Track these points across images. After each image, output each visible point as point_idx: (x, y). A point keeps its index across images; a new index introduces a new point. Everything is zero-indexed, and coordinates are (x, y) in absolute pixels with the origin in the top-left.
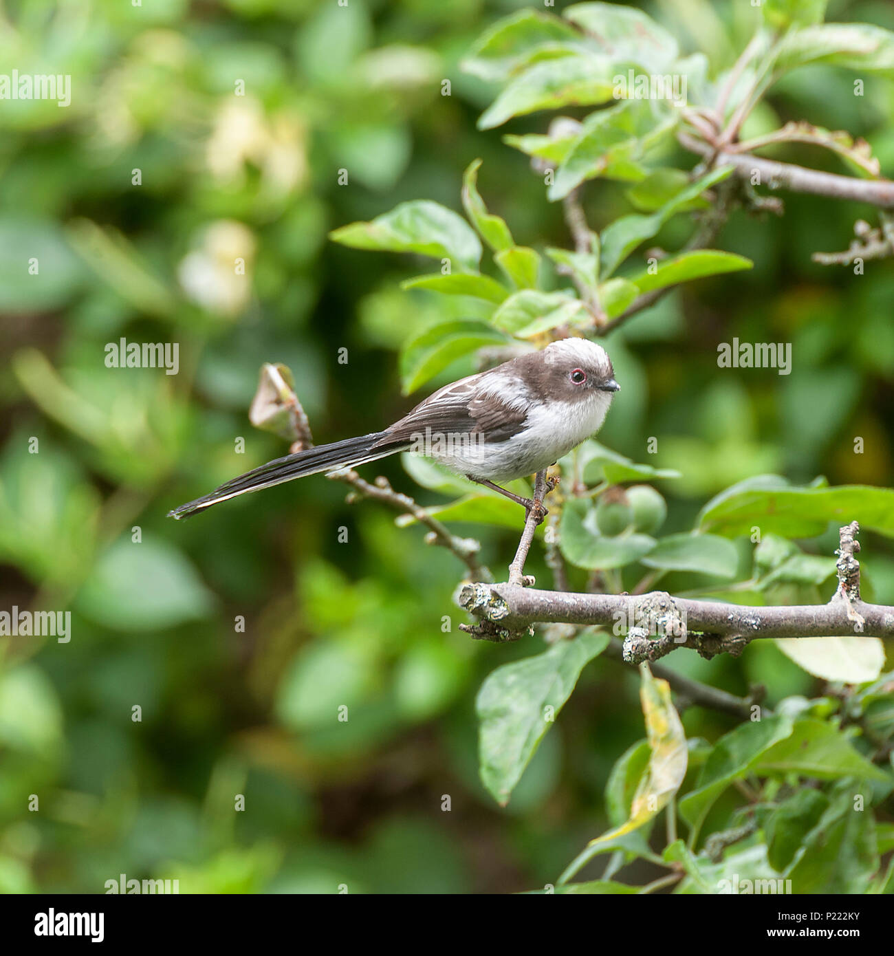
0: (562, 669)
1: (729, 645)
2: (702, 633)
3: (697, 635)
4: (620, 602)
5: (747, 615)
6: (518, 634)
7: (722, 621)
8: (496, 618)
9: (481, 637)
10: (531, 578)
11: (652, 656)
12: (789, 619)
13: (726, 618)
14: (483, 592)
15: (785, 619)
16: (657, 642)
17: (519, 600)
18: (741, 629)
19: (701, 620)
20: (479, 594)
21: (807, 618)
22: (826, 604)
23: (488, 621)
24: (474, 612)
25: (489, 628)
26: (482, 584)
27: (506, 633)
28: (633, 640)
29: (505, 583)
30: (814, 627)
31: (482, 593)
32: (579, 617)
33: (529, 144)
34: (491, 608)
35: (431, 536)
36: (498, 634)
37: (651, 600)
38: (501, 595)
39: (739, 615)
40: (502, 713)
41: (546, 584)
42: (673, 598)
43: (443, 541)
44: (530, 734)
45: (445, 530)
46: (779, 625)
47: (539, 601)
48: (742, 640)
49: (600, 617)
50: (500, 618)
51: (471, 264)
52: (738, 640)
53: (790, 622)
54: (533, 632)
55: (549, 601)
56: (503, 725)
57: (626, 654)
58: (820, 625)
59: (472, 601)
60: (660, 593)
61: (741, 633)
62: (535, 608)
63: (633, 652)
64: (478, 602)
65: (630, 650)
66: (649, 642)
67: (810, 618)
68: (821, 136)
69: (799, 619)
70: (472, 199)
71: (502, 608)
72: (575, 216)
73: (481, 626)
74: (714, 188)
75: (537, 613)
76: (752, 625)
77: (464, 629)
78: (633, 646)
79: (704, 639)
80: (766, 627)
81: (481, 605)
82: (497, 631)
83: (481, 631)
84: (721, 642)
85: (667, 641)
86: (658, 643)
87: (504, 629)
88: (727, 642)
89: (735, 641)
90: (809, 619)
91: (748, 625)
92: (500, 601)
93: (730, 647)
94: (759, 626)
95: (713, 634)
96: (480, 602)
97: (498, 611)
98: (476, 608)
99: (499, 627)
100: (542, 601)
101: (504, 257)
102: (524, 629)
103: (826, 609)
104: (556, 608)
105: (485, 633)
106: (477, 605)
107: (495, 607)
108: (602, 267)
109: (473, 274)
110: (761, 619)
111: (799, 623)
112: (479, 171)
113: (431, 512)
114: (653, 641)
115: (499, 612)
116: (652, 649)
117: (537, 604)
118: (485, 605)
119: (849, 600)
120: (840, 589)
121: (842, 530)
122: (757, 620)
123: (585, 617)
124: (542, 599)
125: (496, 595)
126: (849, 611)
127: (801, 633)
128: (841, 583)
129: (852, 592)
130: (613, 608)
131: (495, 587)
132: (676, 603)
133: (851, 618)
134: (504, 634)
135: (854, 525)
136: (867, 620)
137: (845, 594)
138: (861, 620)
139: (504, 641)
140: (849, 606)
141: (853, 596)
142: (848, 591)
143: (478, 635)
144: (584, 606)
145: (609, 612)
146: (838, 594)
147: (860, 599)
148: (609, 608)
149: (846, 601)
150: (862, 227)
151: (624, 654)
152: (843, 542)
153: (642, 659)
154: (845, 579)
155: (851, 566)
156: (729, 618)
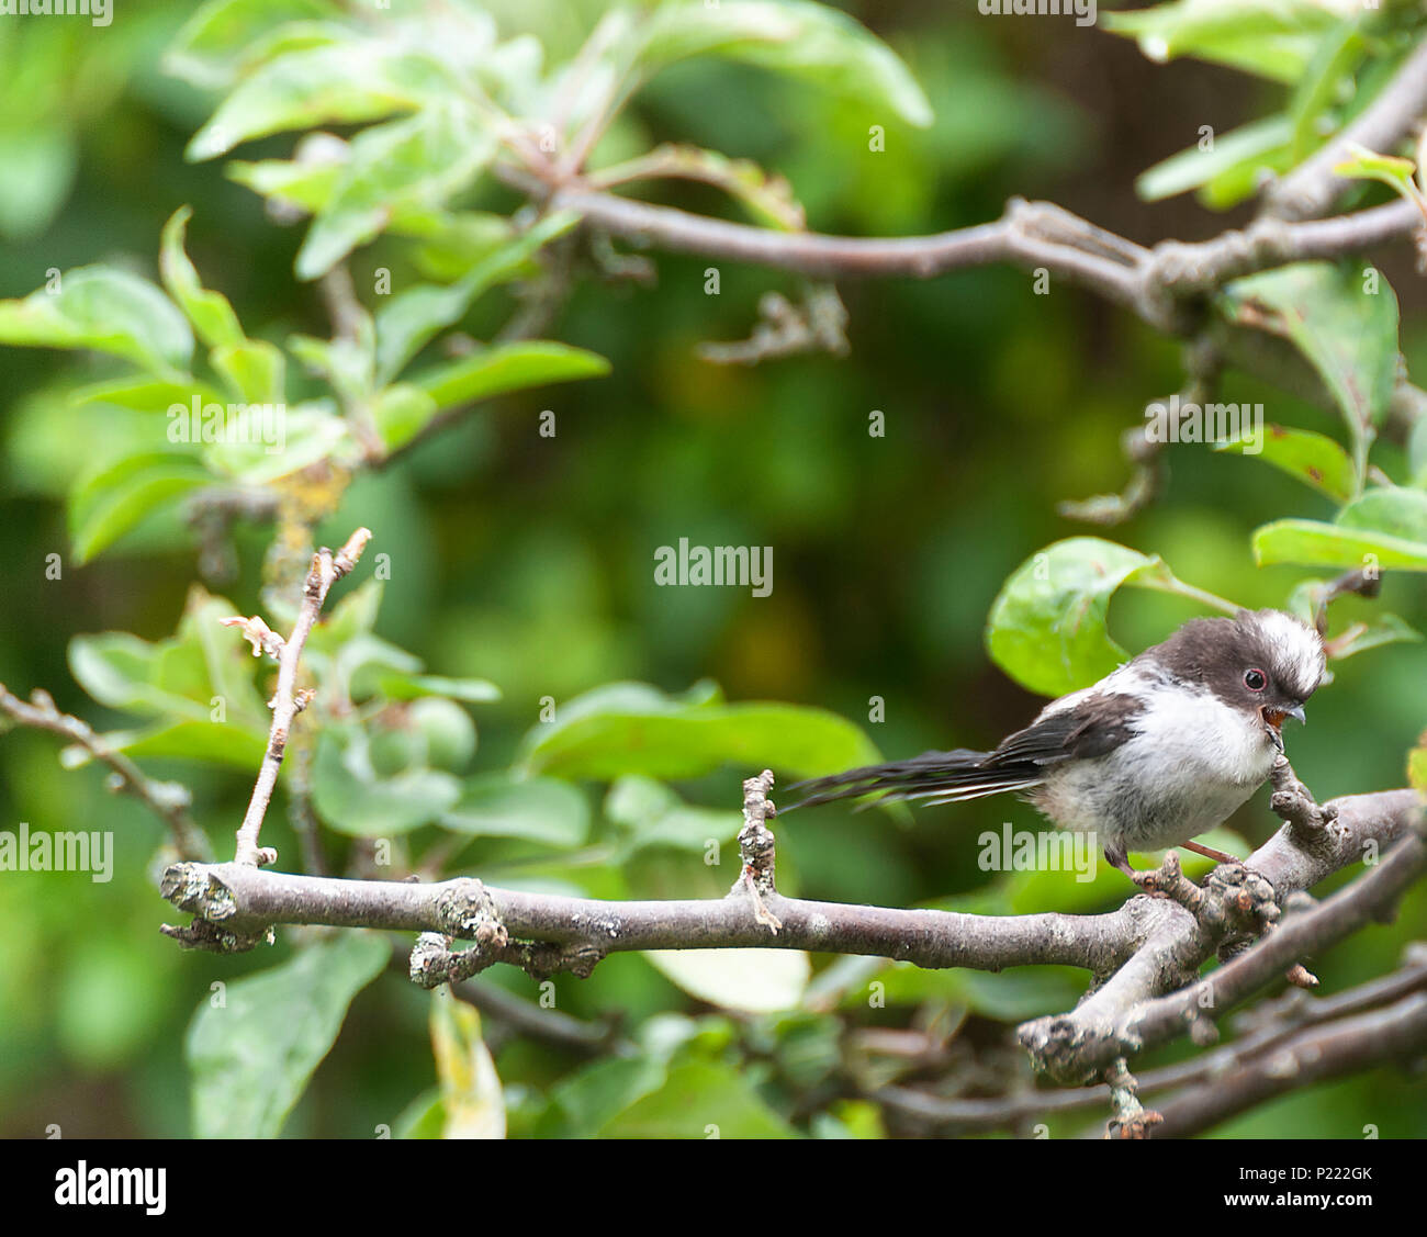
0: (318, 997)
1: (572, 960)
2: (532, 942)
3: (524, 945)
4: (406, 893)
5: (601, 915)
6: (250, 942)
7: (562, 924)
8: (217, 918)
9: (193, 944)
10: (271, 852)
11: (456, 975)
12: (666, 922)
13: (569, 919)
14: (198, 875)
15: (660, 922)
16: (462, 954)
17: (253, 891)
18: (592, 937)
19: (528, 921)
20: (190, 881)
21: (693, 920)
22: (722, 898)
23: (204, 922)
24: (183, 906)
25: (207, 933)
26: (195, 864)
27: (232, 940)
28: (428, 949)
29: (230, 863)
30: (704, 933)
31: (195, 879)
32: (343, 916)
33: (266, 178)
34: (209, 902)
35: (115, 782)
36: (219, 941)
37: (454, 893)
38: (224, 882)
39: (588, 915)
40: (227, 1064)
41: (293, 865)
42: (487, 889)
43: (131, 789)
44: (272, 1099)
45: (133, 770)
46: (650, 931)
47: (282, 893)
48: (593, 952)
49: (375, 917)
50: (223, 917)
51: (176, 364)
52: (587, 954)
53: (667, 926)
54: (273, 938)
55: (298, 892)
56: (227, 1082)
57: (415, 972)
58: (713, 930)
59: (180, 890)
60: (467, 880)
61: (590, 942)
62: (277, 902)
63: (425, 970)
64: (190, 891)
65: (422, 965)
66: (451, 954)
67: (697, 920)
68: (712, 167)
69: (680, 922)
70: (178, 267)
71: (226, 901)
72: (340, 292)
73: (193, 928)
74: (551, 247)
75: (279, 910)
76: (608, 930)
77: (168, 933)
78: (425, 960)
79: (534, 951)
80: (629, 934)
81: (193, 897)
82: (218, 937)
83: (194, 936)
84: (560, 955)
85: (477, 953)
86: (464, 956)
87: (228, 934)
88: (570, 957)
89: (581, 954)
90: (696, 922)
91: (602, 930)
92: (223, 892)
93: (574, 964)
94: (619, 932)
95: (548, 944)
96: (192, 893)
97: (220, 907)
98: (186, 901)
99: (222, 932)
100: (287, 892)
101: (223, 358)
102: (260, 934)
103: (722, 907)
104: (309, 903)
105: (197, 940)
106: (188, 897)
107: (215, 900)
108: (377, 368)
109: (179, 380)
110: (623, 921)
111: (680, 927)
112: (190, 227)
113: (114, 744)
114: (456, 953)
115: (224, 907)
116: (453, 966)
117: (279, 897)
118: (200, 896)
119: (757, 893)
120: (743, 876)
121: (748, 784)
122: (616, 923)
123: (353, 917)
124: (287, 888)
125: (216, 883)
126: (757, 910)
127: (684, 943)
128: (745, 866)
129: (762, 880)
130: (396, 903)
131: (216, 869)
132: (492, 897)
133: (761, 920)
134: (228, 941)
135: (767, 776)
136: (786, 924)
137: (751, 883)
138: (775, 924)
139: (229, 951)
140: (758, 902)
141: (763, 886)
142: (757, 878)
143: (191, 942)
144: (352, 900)
145: (389, 909)
146: (740, 881)
147: (775, 891)
148: (390, 903)
149: (754, 892)
150: (774, 305)
151: (412, 973)
152: (749, 803)
153: (439, 981)
154: (751, 860)
155: (761, 840)
156: (573, 919)
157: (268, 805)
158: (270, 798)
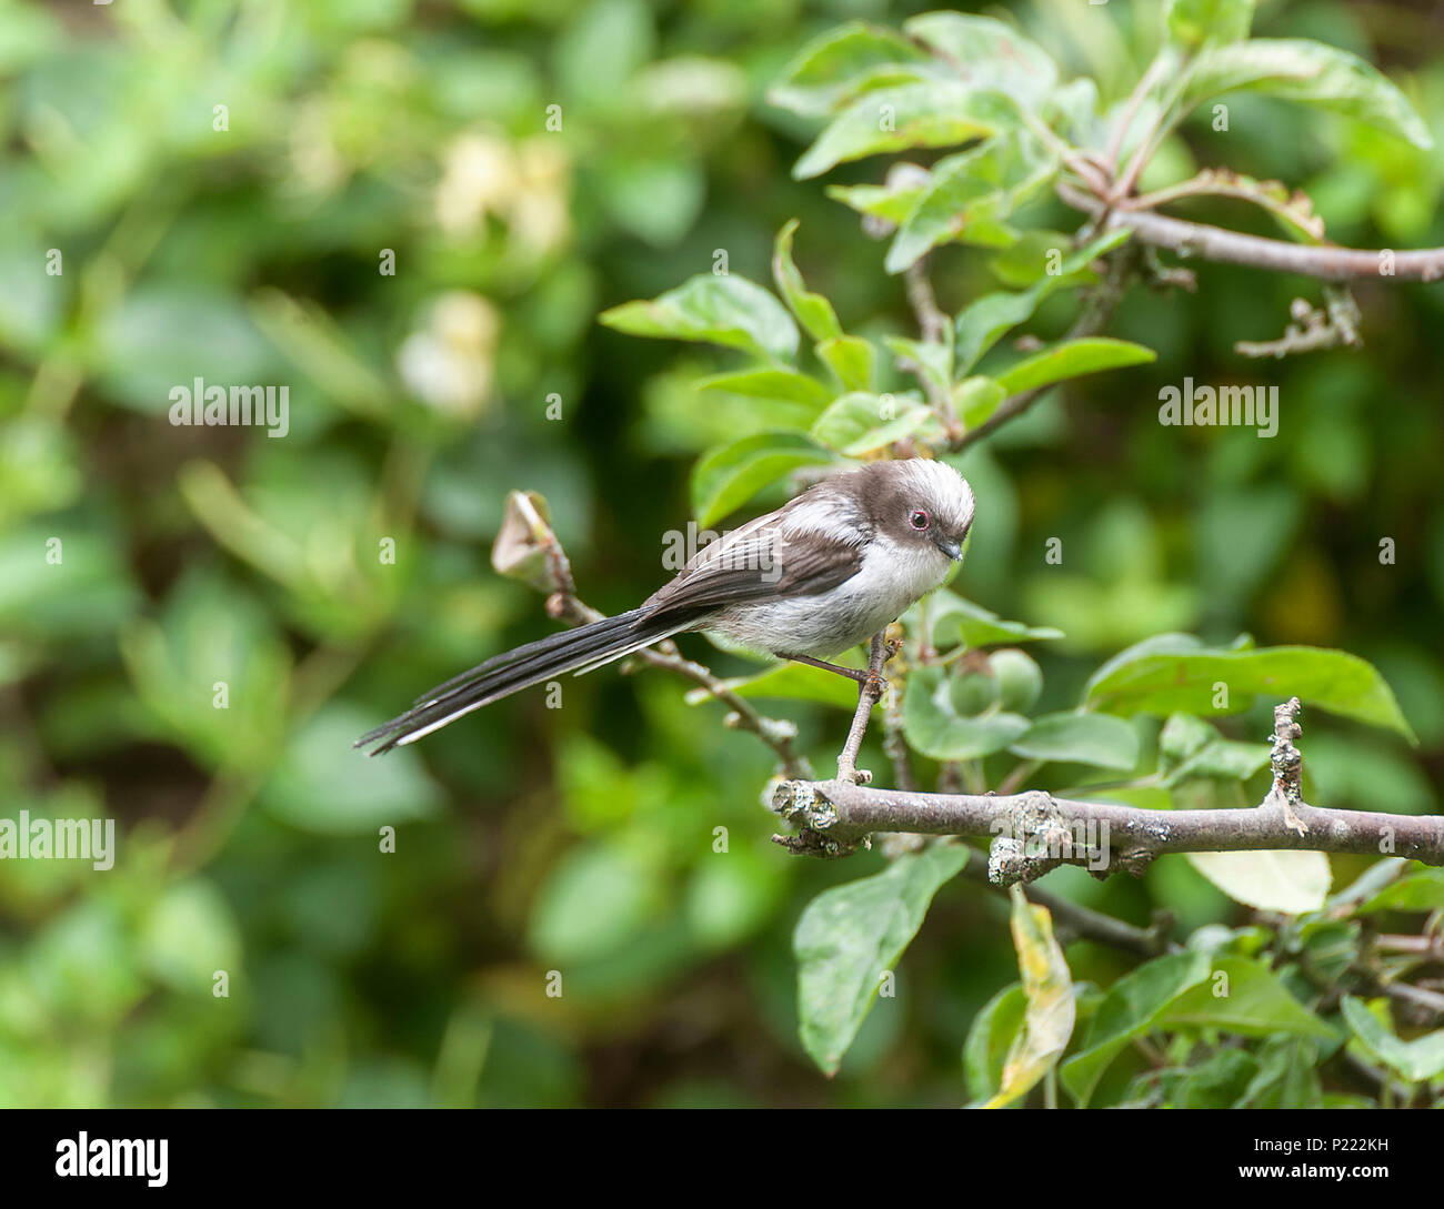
0: (906, 895)
1: (1129, 861)
4: (985, 804)
5: (1152, 822)
6: (850, 848)
7: (1119, 830)
8: (821, 827)
9: (802, 850)
10: (867, 773)
11: (1027, 876)
12: (1209, 827)
13: (1125, 826)
14: (804, 792)
15: (1203, 828)
17: (851, 804)
18: (1145, 841)
20: (798, 795)
21: (1232, 826)
22: (1256, 807)
23: (811, 831)
24: (792, 818)
25: (813, 840)
26: (802, 782)
27: (835, 846)
28: (1002, 854)
29: (832, 780)
30: (1241, 837)
31: (802, 794)
32: (930, 825)
33: (861, 198)
34: (814, 814)
35: (733, 717)
36: (824, 847)
37: (1025, 803)
38: (827, 796)
39: (1142, 822)
40: (828, 953)
41: (887, 783)
42: (1055, 800)
43: (748, 724)
44: (865, 982)
45: (750, 710)
46: (1196, 835)
47: (877, 804)
48: (1146, 854)
49: (956, 825)
50: (826, 826)
51: (785, 358)
52: (1141, 855)
53: (1209, 831)
54: (870, 845)
55: (891, 804)
56: (829, 968)
57: (993, 874)
58: (1250, 834)
59: (789, 804)
60: (1037, 793)
61: (1144, 845)
62: (873, 813)
63: (1002, 871)
64: (798, 805)
65: (998, 868)
68: (1247, 188)
69: (1221, 827)
70: (786, 272)
71: (828, 813)
72: (920, 293)
73: (800, 837)
74: (1105, 258)
75: (875, 820)
76: (1159, 835)
77: (779, 841)
78: (1002, 863)
80: (1177, 838)
81: (800, 809)
82: (822, 844)
83: (801, 843)
84: (1118, 856)
87: (831, 841)
88: (1126, 858)
89: (1136, 856)
90: (1235, 827)
91: (1154, 835)
92: (826, 805)
93: (1131, 864)
94: (1168, 836)
96: (800, 806)
97: (823, 817)
98: (795, 813)
99: (825, 839)
100: (882, 804)
101: (826, 349)
102: (858, 841)
103: (1257, 814)
104: (900, 814)
105: (806, 846)
106: (797, 810)
107: (819, 811)
108: (957, 361)
109: (789, 371)
110: (1172, 827)
112: (796, 235)
113: (731, 686)
115: (825, 819)
116: (1026, 867)
117: (875, 808)
118: (806, 809)
119: (1287, 802)
120: (1275, 787)
121: (1278, 709)
122: (1165, 828)
123: (939, 825)
124: (882, 801)
125: (821, 797)
126: (1286, 816)
127: (1224, 846)
128: (1276, 779)
129: (1291, 790)
130: (975, 813)
131: (820, 785)
132: (1059, 807)
133: (1290, 825)
134: (832, 847)
135: (1294, 703)
136: (1312, 827)
137: (1282, 794)
138: (1302, 828)
139: (831, 857)
140: (1287, 810)
141: (1292, 796)
142: (1286, 790)
143: (798, 849)
144: (938, 811)
145: (970, 817)
146: (1272, 793)
147: (1302, 800)
148: (970, 813)
149: (1283, 803)
150: (1300, 308)
151: (990, 874)
152: (1279, 726)
153: (1014, 880)
154: (1281, 774)
155: (1290, 757)
156: (1130, 825)
157: (865, 734)
158: (866, 728)
